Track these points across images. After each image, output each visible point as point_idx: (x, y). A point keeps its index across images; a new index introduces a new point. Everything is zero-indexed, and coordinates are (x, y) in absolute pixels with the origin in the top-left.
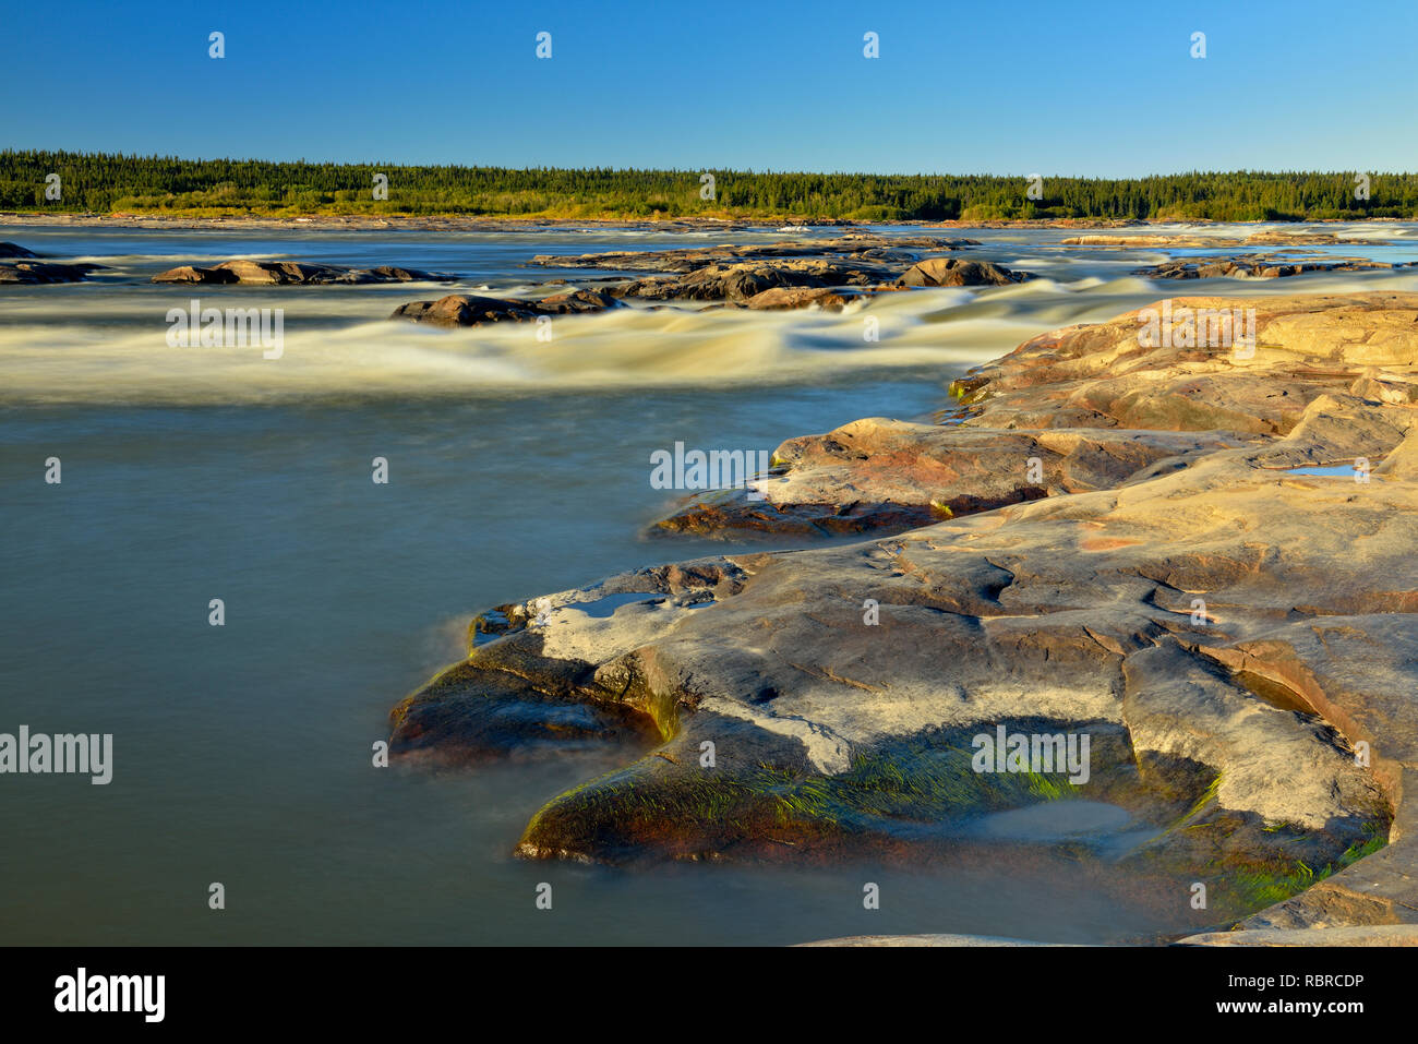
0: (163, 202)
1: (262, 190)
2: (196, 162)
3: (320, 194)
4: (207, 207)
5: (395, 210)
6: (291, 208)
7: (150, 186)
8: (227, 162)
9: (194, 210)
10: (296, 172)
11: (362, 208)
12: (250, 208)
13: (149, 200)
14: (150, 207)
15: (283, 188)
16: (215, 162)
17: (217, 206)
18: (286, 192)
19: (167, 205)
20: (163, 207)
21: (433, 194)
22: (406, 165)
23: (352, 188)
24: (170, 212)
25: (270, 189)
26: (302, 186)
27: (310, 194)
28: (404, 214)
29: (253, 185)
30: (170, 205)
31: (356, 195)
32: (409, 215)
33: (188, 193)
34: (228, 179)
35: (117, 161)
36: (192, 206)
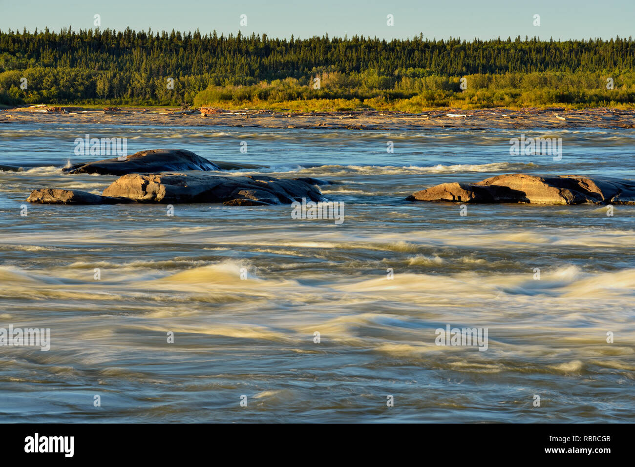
0: (256, 92)
1: (371, 76)
2: (288, 41)
3: (444, 78)
4: (310, 98)
5: (551, 100)
6: (414, 99)
7: (233, 72)
8: (326, 40)
9: (294, 103)
10: (412, 51)
11: (507, 98)
12: (362, 100)
13: (240, 90)
14: (241, 99)
15: (396, 72)
16: (312, 41)
17: (323, 97)
18: (399, 78)
19: (260, 97)
20: (255, 99)
21: (592, 77)
22: (556, 40)
23: (484, 71)
24: (264, 105)
25: (379, 74)
26: (421, 70)
27: (430, 80)
28: (563, 105)
29: (358, 69)
30: (264, 96)
31: (490, 79)
32: (570, 106)
33: (278, 81)
34: (327, 62)
35: (194, 41)
36: (291, 98)
